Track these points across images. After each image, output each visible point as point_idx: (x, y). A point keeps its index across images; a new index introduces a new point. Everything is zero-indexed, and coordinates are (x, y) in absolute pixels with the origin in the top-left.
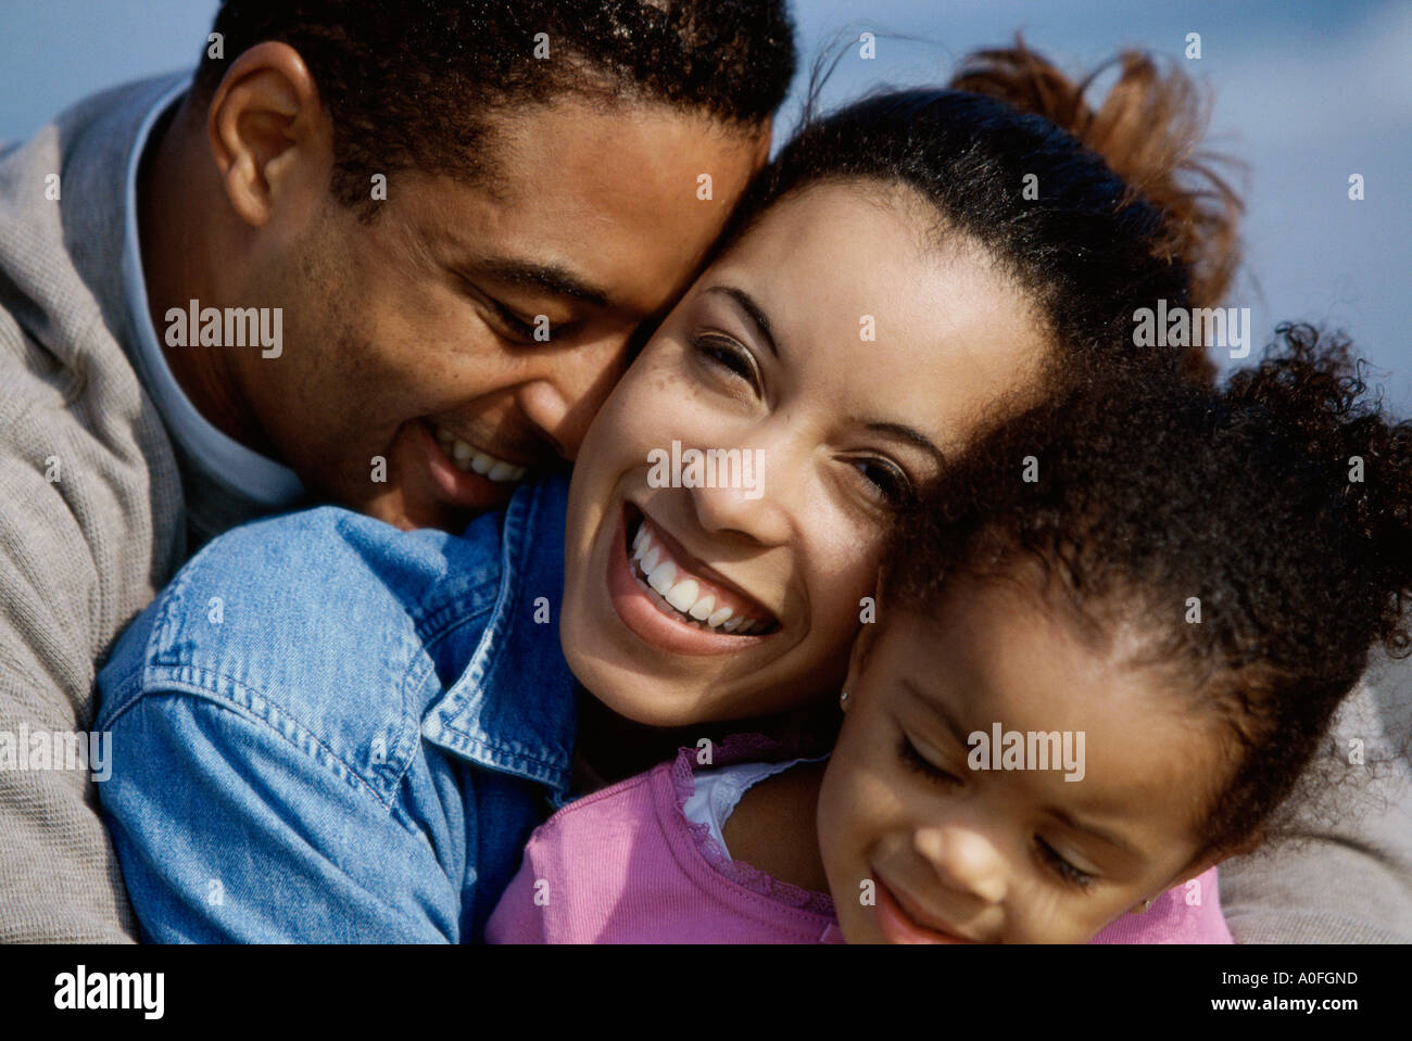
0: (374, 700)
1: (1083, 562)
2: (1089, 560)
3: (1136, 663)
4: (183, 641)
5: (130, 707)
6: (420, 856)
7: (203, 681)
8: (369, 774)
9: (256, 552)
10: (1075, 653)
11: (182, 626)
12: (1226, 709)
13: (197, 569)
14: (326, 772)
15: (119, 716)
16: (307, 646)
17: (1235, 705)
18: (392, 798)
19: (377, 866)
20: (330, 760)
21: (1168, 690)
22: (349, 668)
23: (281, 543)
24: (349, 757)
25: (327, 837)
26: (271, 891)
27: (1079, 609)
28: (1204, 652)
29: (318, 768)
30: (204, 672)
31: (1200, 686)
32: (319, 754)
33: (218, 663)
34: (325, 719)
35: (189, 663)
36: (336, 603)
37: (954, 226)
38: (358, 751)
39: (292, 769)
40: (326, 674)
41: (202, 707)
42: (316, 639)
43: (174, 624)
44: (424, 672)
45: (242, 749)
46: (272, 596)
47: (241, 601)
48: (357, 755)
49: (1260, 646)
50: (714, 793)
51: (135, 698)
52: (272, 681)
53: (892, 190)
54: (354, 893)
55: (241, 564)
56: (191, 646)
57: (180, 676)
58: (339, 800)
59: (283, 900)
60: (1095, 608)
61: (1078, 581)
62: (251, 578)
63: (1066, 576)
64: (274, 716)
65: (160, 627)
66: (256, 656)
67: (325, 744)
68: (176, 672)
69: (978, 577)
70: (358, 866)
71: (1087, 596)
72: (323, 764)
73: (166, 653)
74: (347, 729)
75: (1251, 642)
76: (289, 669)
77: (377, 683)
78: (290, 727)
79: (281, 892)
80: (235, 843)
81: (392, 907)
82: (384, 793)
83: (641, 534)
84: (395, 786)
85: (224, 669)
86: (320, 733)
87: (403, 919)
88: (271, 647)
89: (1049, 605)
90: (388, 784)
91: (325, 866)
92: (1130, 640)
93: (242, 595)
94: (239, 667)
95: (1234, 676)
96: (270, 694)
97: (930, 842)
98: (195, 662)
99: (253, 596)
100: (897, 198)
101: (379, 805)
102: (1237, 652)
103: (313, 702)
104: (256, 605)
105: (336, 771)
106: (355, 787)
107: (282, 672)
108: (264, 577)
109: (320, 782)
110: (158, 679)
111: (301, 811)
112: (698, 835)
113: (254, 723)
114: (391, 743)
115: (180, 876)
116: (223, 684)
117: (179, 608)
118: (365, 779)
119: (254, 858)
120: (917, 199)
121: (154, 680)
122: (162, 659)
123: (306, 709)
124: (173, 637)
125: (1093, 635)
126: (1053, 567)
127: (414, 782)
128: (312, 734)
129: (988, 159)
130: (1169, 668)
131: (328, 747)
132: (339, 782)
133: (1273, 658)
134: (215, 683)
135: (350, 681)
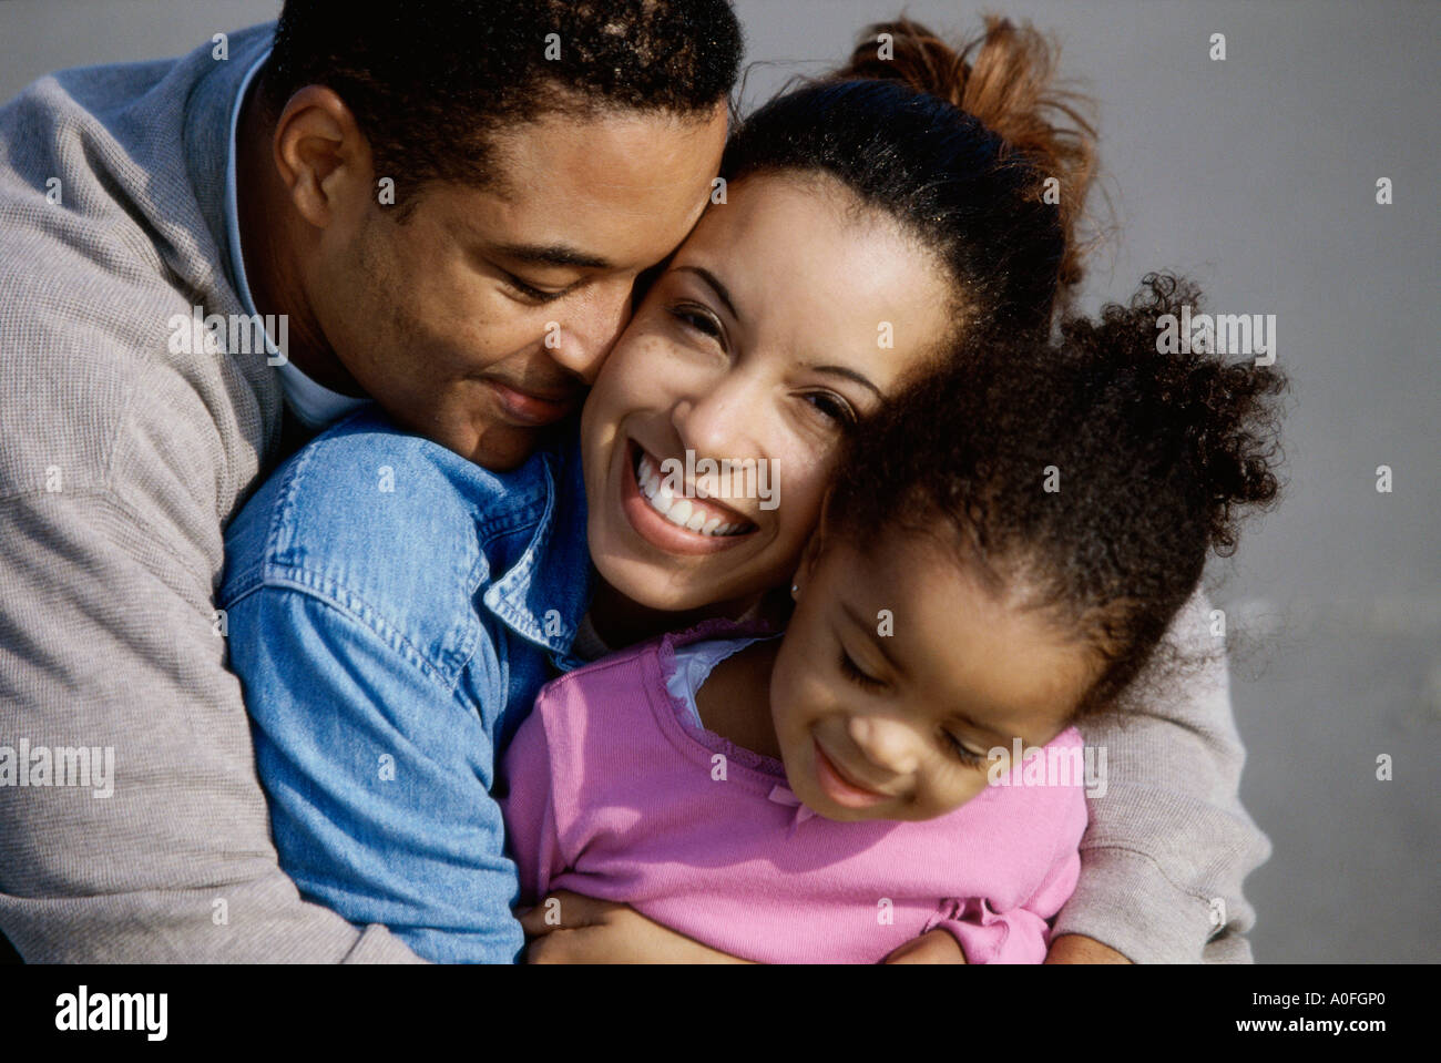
0: (447, 605)
1: (987, 522)
2: (992, 524)
3: (1025, 608)
4: (296, 545)
5: (252, 593)
6: (472, 729)
7: (312, 582)
8: (440, 664)
9: (352, 468)
10: (980, 599)
11: (296, 531)
12: (1093, 637)
13: (303, 477)
14: (406, 664)
15: (243, 599)
16: (395, 558)
17: (1101, 633)
18: (455, 683)
19: (440, 738)
20: (410, 653)
21: (1052, 627)
22: (428, 578)
23: (372, 461)
24: (425, 650)
25: (403, 716)
26: (353, 754)
27: (985, 565)
28: (1078, 596)
29: (400, 661)
30: (313, 575)
31: (1074, 623)
32: (402, 647)
33: (325, 568)
34: (408, 619)
35: (301, 566)
36: (418, 518)
37: (867, 204)
38: (432, 646)
39: (379, 659)
40: (409, 582)
41: (310, 603)
42: (403, 551)
43: (289, 529)
44: (481, 575)
45: (340, 640)
46: (368, 512)
47: (343, 514)
48: (431, 649)
49: (1121, 585)
50: (690, 669)
51: (257, 587)
52: (367, 585)
53: (815, 178)
54: (419, 762)
55: (340, 477)
56: (303, 551)
57: (294, 575)
58: (415, 686)
59: (362, 761)
60: (997, 564)
61: (984, 540)
62: (350, 494)
63: (975, 536)
64: (368, 614)
65: (277, 529)
66: (354, 565)
67: (407, 639)
68: (290, 573)
69: (905, 528)
70: (425, 738)
71: (990, 553)
72: (404, 656)
73: (282, 555)
74: (424, 628)
75: (1115, 583)
76: (380, 577)
77: (449, 589)
78: (380, 624)
79: (361, 755)
80: (326, 714)
81: (448, 769)
82: (449, 679)
83: (643, 464)
84: (459, 673)
85: (329, 574)
86: (403, 631)
87: (456, 781)
88: (366, 558)
89: (962, 560)
90: (453, 671)
91: (398, 739)
92: (1022, 589)
93: (344, 509)
94: (341, 573)
95: (1101, 612)
96: (365, 597)
97: (860, 730)
98: (306, 565)
99: (352, 511)
100: (820, 185)
101: (443, 687)
102: (1104, 593)
103: (399, 605)
104: (355, 520)
105: (414, 662)
106: (427, 675)
107: (375, 579)
108: (361, 493)
109: (401, 672)
110: (278, 576)
111: (384, 694)
112: (677, 706)
113: (351, 620)
114: (457, 641)
115: (282, 734)
116: (328, 587)
117: (292, 515)
118: (436, 668)
119: (341, 727)
120: (835, 183)
121: (272, 577)
122: (280, 559)
123: (392, 609)
124: (288, 541)
125: (994, 585)
126: (964, 526)
127: (473, 671)
128: (397, 631)
129: (888, 144)
130: (1053, 610)
131: (409, 641)
132: (415, 671)
133: (1132, 594)
134: (322, 585)
135: (428, 589)
